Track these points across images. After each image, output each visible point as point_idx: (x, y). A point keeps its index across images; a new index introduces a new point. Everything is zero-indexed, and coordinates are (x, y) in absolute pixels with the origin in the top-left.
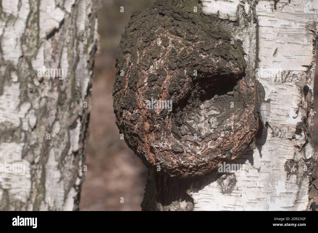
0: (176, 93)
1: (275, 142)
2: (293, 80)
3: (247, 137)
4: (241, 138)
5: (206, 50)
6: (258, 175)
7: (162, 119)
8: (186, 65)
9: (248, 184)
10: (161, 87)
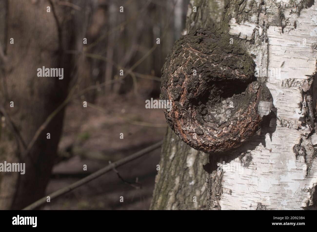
0: (192, 91)
1: (285, 131)
2: (297, 85)
3: (250, 126)
4: (245, 126)
5: (216, 61)
6: (270, 154)
7: (185, 109)
8: (201, 71)
9: (262, 161)
10: (182, 86)
